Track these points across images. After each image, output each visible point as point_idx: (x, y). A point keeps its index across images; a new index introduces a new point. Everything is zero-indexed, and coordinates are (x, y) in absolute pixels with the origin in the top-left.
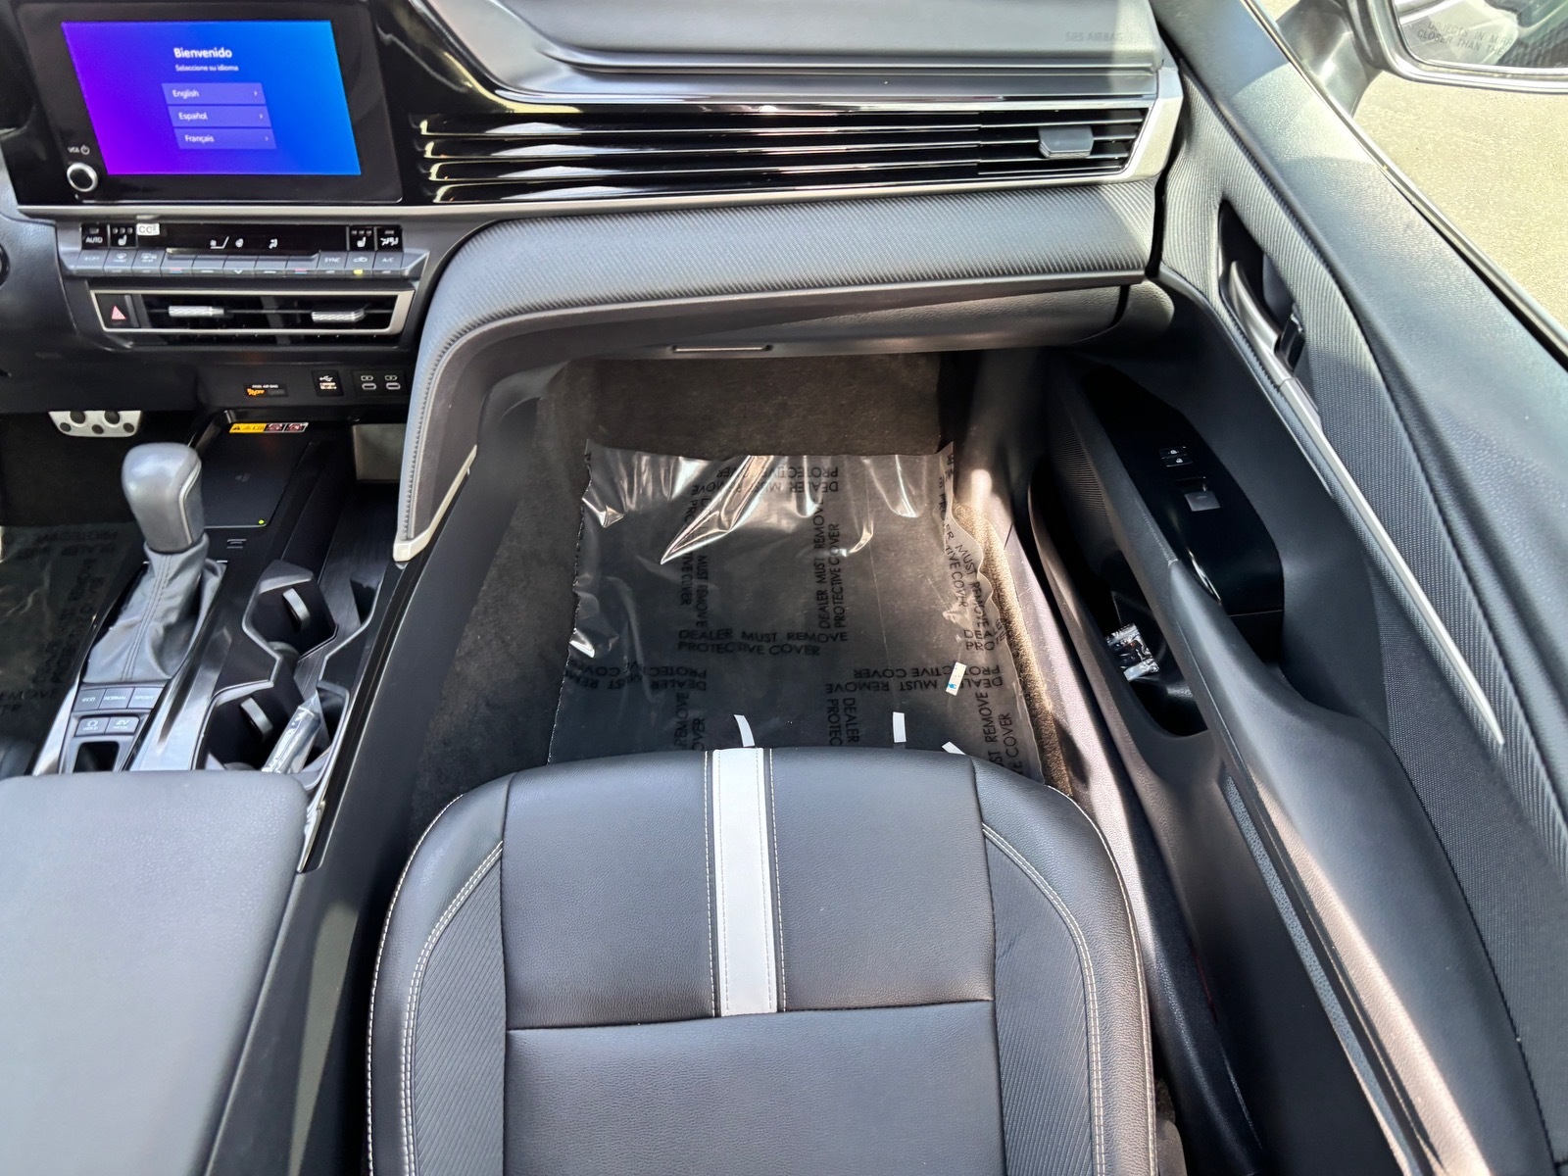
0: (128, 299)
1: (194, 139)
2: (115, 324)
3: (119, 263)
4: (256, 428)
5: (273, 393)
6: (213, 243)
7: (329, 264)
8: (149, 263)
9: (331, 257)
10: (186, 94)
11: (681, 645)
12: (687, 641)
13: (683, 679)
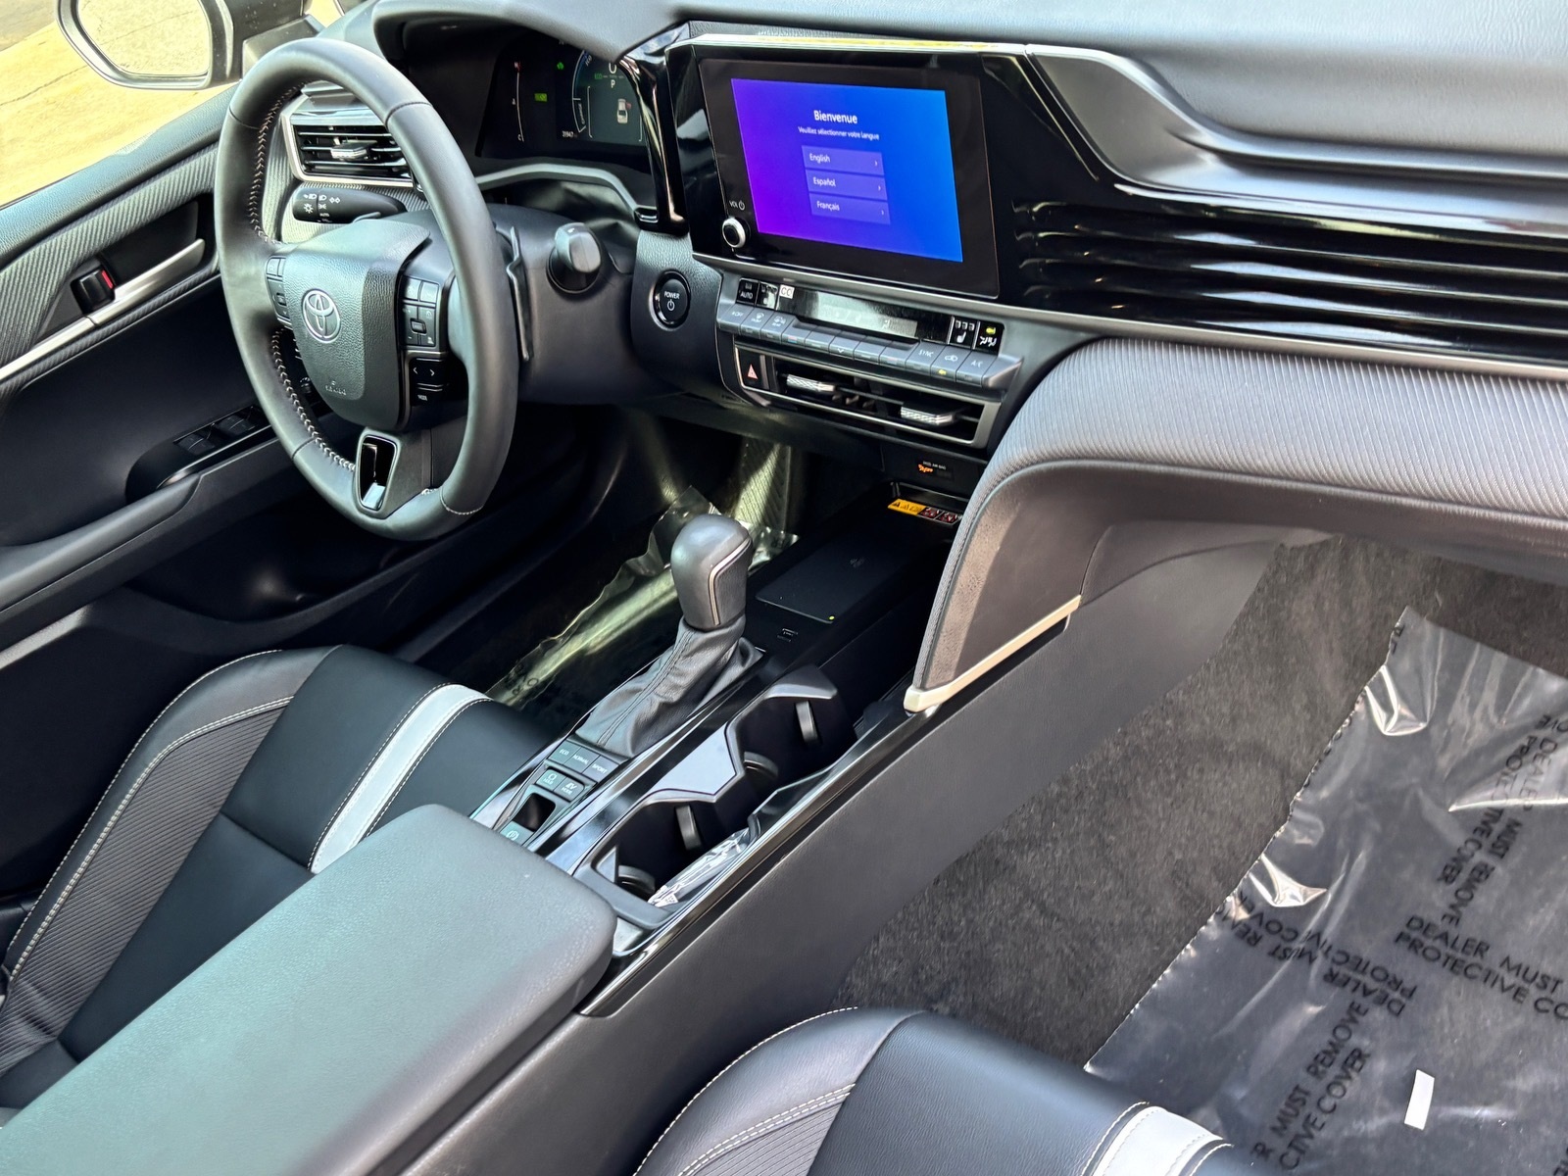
0: (762, 359)
1: (824, 206)
2: (750, 383)
3: (755, 322)
4: (913, 509)
5: (940, 474)
8: (777, 327)
9: (927, 349)
10: (820, 159)
11: (1400, 937)
12: (1414, 936)
13: (1372, 984)
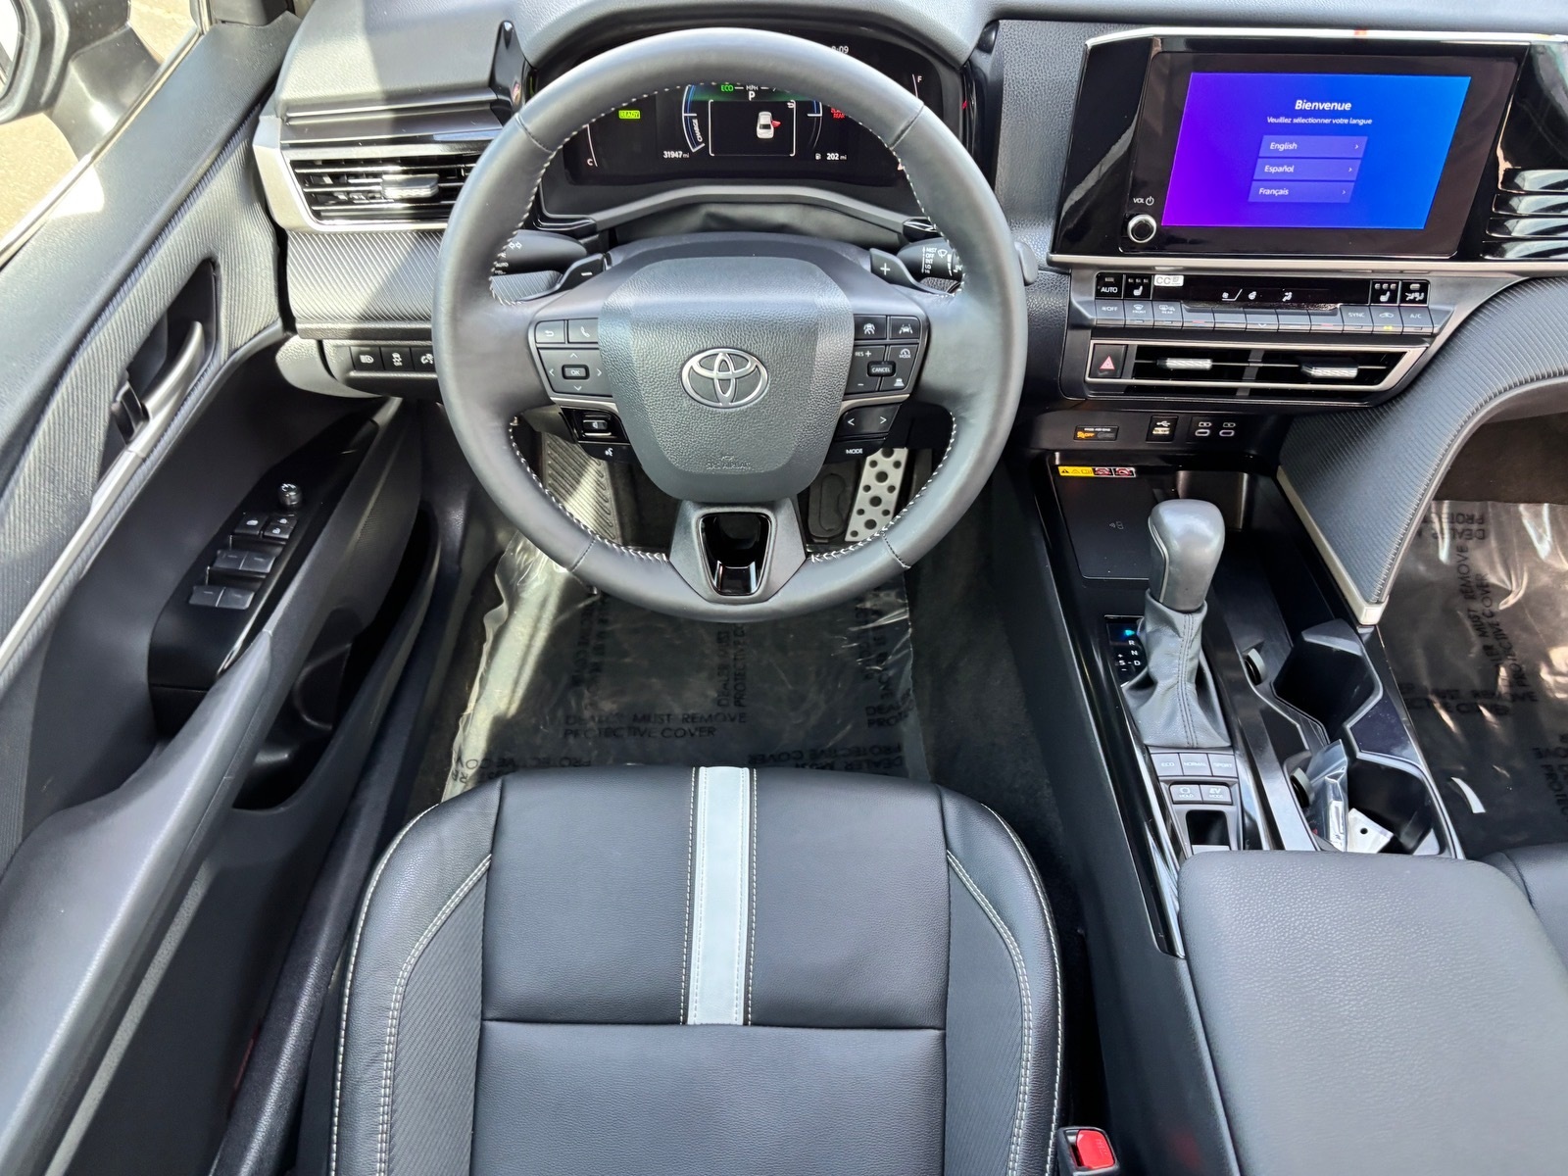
0: (1130, 349)
1: (1268, 192)
2: (1100, 374)
3: (1139, 314)
4: (1085, 472)
5: (1103, 436)
6: (1225, 295)
7: (1356, 320)
8: (1168, 314)
9: (1355, 312)
10: (1282, 147)
